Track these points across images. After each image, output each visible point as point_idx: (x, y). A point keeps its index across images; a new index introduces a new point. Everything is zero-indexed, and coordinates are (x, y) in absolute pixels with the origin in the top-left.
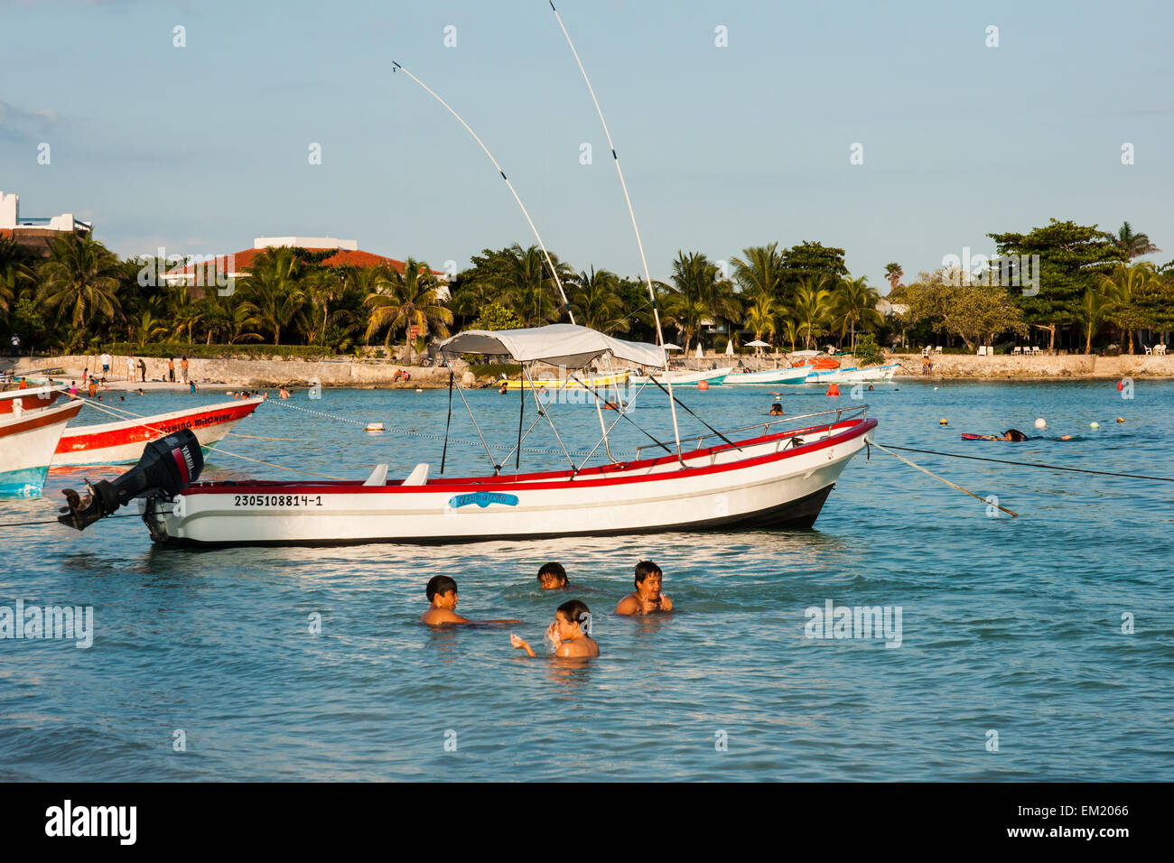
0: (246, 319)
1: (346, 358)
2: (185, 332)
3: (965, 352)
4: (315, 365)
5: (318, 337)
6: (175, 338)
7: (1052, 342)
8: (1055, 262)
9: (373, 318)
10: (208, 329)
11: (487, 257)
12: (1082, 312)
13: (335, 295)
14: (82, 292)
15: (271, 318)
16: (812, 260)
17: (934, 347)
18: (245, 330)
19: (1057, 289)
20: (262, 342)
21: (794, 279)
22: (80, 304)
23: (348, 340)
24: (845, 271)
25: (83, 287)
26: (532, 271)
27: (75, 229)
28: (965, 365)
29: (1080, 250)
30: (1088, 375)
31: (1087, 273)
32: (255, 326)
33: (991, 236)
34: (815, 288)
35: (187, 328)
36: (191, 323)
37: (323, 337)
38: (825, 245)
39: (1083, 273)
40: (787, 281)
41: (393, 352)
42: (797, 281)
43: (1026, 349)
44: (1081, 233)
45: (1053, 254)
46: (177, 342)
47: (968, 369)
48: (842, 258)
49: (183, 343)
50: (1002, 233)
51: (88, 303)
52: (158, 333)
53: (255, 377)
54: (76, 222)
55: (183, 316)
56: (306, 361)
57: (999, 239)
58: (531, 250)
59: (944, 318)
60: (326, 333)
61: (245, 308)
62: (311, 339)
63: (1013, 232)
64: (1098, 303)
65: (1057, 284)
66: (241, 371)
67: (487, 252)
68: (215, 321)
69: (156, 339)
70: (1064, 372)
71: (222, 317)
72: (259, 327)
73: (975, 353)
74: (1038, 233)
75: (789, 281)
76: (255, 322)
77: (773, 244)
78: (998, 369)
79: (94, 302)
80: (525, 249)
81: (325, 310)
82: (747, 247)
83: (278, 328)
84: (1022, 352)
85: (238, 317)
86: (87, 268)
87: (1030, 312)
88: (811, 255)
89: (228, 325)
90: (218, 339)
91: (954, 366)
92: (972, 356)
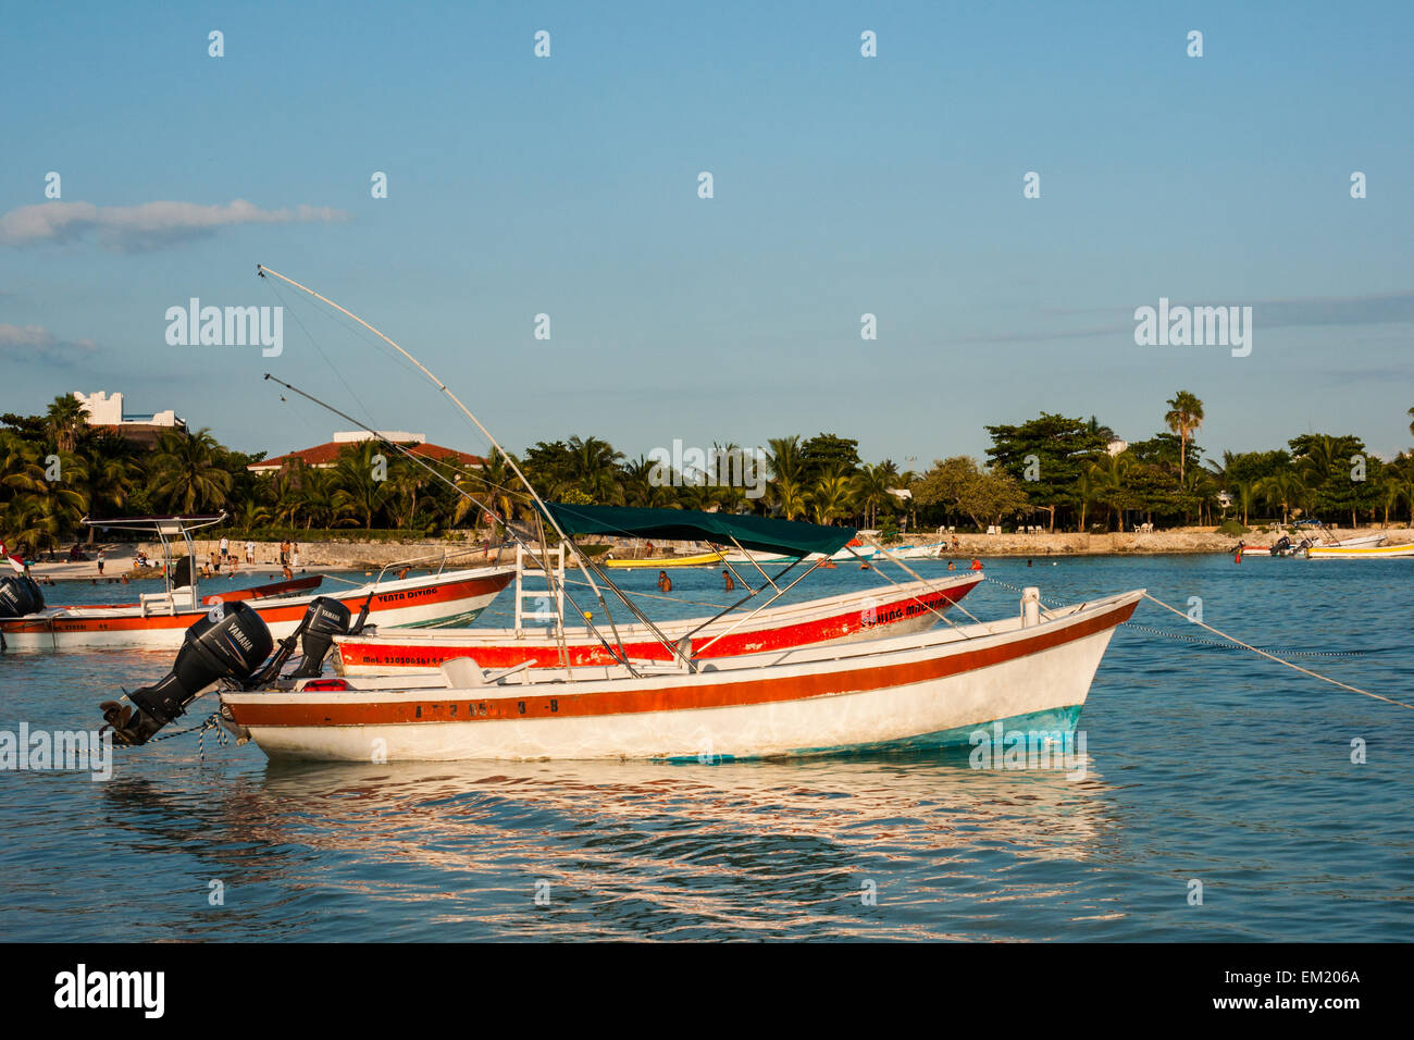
0: (342, 505)
1: (432, 541)
2: (288, 518)
3: (974, 531)
4: (410, 547)
5: (406, 522)
6: (278, 524)
7: (1052, 522)
8: (1047, 450)
9: (461, 504)
10: (308, 515)
11: (541, 449)
12: (1078, 495)
13: (422, 483)
14: (192, 481)
15: (364, 504)
16: (830, 450)
17: (947, 528)
18: (341, 516)
19: (1057, 475)
20: (359, 527)
21: (815, 467)
22: (191, 493)
23: (434, 525)
24: (858, 460)
25: (193, 477)
26: (590, 461)
27: (176, 424)
28: (977, 543)
29: (1067, 439)
30: (1085, 551)
31: (1075, 461)
32: (350, 511)
33: (989, 428)
34: (835, 475)
35: (289, 515)
36: (293, 510)
37: (411, 521)
38: (840, 437)
39: (1071, 461)
40: (808, 469)
41: (477, 535)
42: (818, 469)
43: (1031, 528)
44: (1069, 425)
45: (1045, 443)
46: (280, 527)
47: (981, 547)
48: (855, 448)
49: (286, 529)
50: (997, 425)
51: (198, 492)
52: (261, 521)
53: (355, 559)
54: (176, 418)
55: (286, 503)
56: (402, 543)
57: (994, 430)
58: (589, 441)
59: (956, 502)
60: (414, 518)
61: (341, 495)
62: (400, 524)
63: (1007, 424)
64: (1090, 487)
65: (1056, 470)
66: (342, 553)
67: (541, 444)
68: (315, 507)
69: (259, 525)
70: (1067, 548)
71: (320, 504)
72: (353, 513)
73: (985, 532)
74: (1031, 425)
75: (810, 469)
76: (351, 508)
77: (795, 437)
78: (1008, 547)
79: (205, 491)
80: (583, 441)
81: (414, 497)
82: (771, 438)
83: (369, 514)
84: (1026, 531)
85: (335, 504)
86: (198, 459)
87: (1033, 494)
88: (828, 445)
89: (327, 511)
90: (315, 525)
91: (969, 544)
92: (983, 535)
